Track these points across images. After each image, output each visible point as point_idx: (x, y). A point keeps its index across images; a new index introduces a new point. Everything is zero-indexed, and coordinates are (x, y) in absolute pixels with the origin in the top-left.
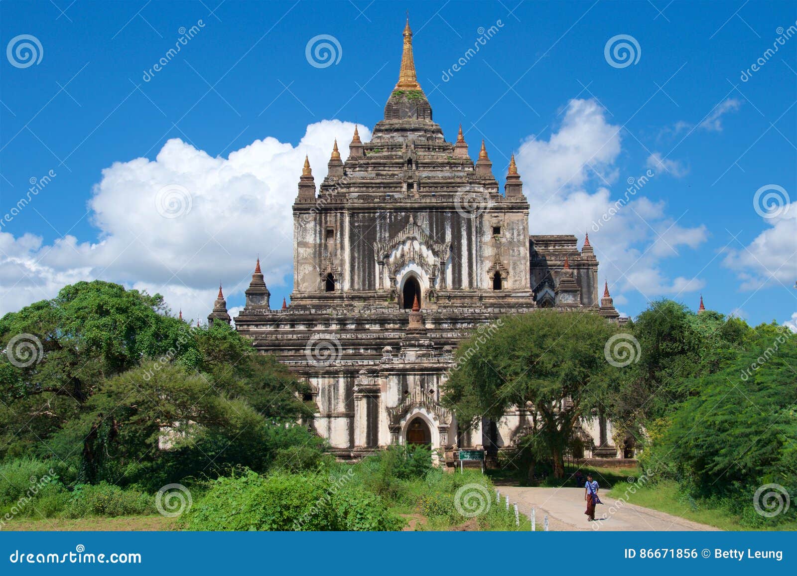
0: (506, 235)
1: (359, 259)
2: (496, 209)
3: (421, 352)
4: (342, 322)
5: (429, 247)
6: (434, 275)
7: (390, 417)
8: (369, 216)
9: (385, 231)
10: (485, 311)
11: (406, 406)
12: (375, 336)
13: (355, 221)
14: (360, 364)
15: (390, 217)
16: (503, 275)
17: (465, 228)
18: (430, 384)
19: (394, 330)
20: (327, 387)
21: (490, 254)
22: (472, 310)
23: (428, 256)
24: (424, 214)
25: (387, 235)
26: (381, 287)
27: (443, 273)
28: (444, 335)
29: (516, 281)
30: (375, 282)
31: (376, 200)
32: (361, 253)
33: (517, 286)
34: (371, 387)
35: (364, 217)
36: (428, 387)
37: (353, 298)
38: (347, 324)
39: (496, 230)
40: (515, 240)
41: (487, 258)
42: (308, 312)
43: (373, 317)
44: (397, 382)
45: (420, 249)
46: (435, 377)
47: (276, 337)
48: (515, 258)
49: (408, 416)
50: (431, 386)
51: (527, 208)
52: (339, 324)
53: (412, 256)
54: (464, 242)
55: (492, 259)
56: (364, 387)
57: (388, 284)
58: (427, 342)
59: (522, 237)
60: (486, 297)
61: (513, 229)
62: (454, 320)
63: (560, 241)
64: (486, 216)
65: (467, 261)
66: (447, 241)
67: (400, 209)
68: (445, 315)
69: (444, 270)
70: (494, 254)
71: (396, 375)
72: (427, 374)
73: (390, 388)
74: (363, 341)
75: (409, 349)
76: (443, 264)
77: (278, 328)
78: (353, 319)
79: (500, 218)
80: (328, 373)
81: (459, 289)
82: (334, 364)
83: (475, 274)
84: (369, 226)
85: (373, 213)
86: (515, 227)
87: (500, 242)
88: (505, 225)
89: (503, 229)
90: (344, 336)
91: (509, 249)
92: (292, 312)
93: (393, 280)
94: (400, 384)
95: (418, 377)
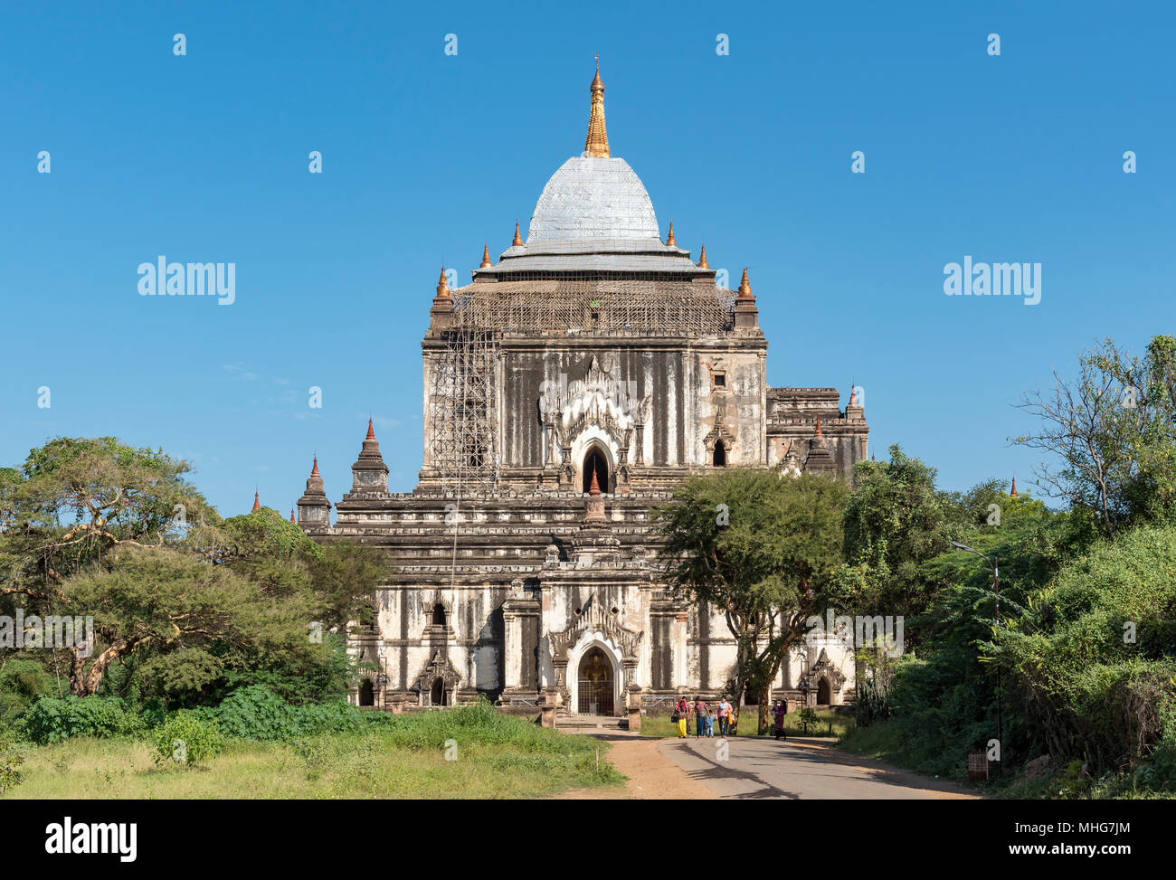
0: (732, 388)
1: (518, 420)
2: (719, 347)
3: (600, 554)
4: (491, 510)
5: (620, 402)
6: (627, 445)
7: (554, 646)
8: (533, 358)
9: (556, 379)
11: (578, 631)
12: (537, 532)
13: (512, 365)
14: (513, 570)
15: (564, 359)
16: (727, 442)
17: (673, 375)
18: (613, 600)
19: (566, 523)
20: (466, 603)
21: (709, 415)
23: (618, 416)
24: (613, 354)
25: (559, 385)
26: (549, 461)
27: (640, 441)
29: (746, 454)
30: (540, 453)
31: (543, 334)
32: (522, 411)
33: (747, 460)
34: (531, 603)
35: (525, 358)
36: (609, 603)
37: (509, 477)
38: (498, 514)
39: (720, 380)
40: (746, 394)
41: (705, 420)
42: (442, 497)
43: (536, 504)
44: (565, 596)
45: (608, 406)
46: (620, 588)
47: (395, 532)
48: (745, 421)
49: (581, 644)
50: (614, 602)
51: (765, 348)
52: (487, 513)
53: (595, 417)
54: (672, 396)
55: (713, 421)
56: (518, 603)
57: (558, 457)
58: (609, 540)
59: (756, 390)
61: (743, 378)
62: (653, 509)
63: (814, 397)
64: (704, 358)
65: (675, 424)
66: (647, 394)
67: (579, 347)
68: (640, 502)
69: (642, 438)
70: (715, 414)
71: (564, 585)
72: (609, 585)
73: (555, 605)
74: (520, 538)
75: (584, 550)
76: (640, 428)
77: (398, 518)
78: (506, 507)
79: (724, 362)
80: (467, 583)
81: (664, 464)
82: (477, 569)
83: (686, 444)
84: (534, 372)
85: (539, 352)
86: (745, 375)
87: (724, 397)
88: (732, 371)
89: (728, 378)
90: (492, 531)
91: (736, 406)
92: (419, 496)
93: (566, 451)
94: (570, 600)
95: (595, 589)
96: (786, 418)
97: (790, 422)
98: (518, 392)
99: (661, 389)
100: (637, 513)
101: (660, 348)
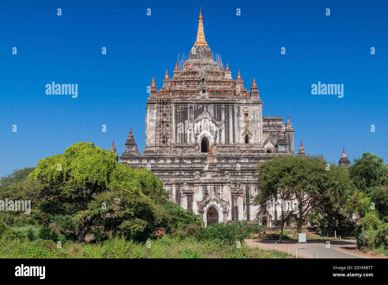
0: (251, 118)
1: (179, 128)
2: (246, 104)
3: (214, 175)
4: (172, 159)
5: (214, 122)
6: (216, 136)
7: (199, 206)
8: (184, 107)
9: (192, 114)
10: (242, 154)
11: (207, 201)
12: (189, 166)
13: (177, 110)
14: (183, 180)
15: (195, 108)
16: (250, 136)
17: (231, 113)
18: (218, 190)
21: (243, 126)
22: (236, 154)
23: (213, 127)
24: (211, 106)
25: (193, 116)
26: (190, 142)
27: (220, 135)
28: (223, 166)
29: (256, 139)
30: (187, 139)
31: (188, 99)
33: (256, 142)
34: (190, 191)
35: (182, 107)
36: (217, 191)
37: (176, 147)
38: (175, 160)
39: (246, 115)
40: (256, 119)
41: (242, 128)
42: (155, 154)
43: (188, 157)
44: (202, 189)
45: (209, 123)
46: (221, 186)
47: (141, 166)
48: (255, 128)
49: (208, 206)
50: (219, 191)
52: (171, 160)
53: (205, 127)
54: (231, 120)
55: (245, 129)
56: (186, 191)
57: (193, 140)
58: (216, 170)
59: (259, 118)
60: (241, 147)
61: (254, 114)
62: (227, 158)
63: (275, 120)
64: (242, 107)
65: (232, 129)
66: (222, 119)
67: (200, 103)
68: (223, 156)
69: (221, 134)
70: (245, 126)
71: (202, 185)
72: (217, 185)
73: (199, 192)
74: (184, 168)
75: (208, 173)
76: (221, 131)
77: (141, 162)
78: (178, 158)
79: (248, 109)
80: (167, 184)
81: (228, 143)
82: (170, 180)
83: (236, 136)
84: (184, 112)
85: (186, 105)
86: (255, 113)
87: (248, 121)
88: (251, 112)
89: (249, 114)
90: (174, 166)
91: (252, 124)
92: (148, 154)
93: (196, 138)
94: (204, 190)
95: (212, 187)
96: (267, 127)
97: (268, 128)
98: (179, 118)
99: (227, 118)
100: (222, 160)
101: (227, 104)
